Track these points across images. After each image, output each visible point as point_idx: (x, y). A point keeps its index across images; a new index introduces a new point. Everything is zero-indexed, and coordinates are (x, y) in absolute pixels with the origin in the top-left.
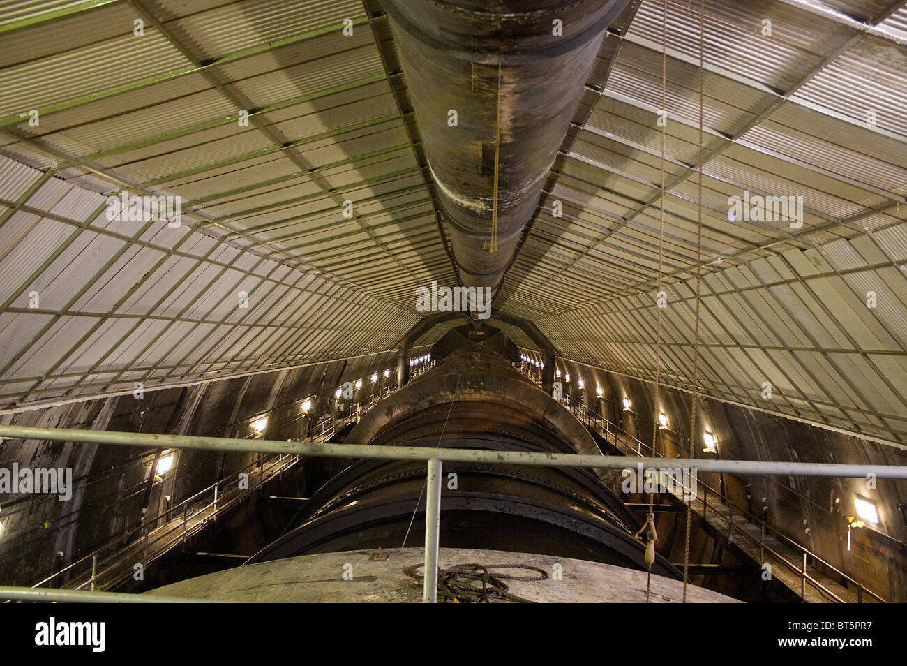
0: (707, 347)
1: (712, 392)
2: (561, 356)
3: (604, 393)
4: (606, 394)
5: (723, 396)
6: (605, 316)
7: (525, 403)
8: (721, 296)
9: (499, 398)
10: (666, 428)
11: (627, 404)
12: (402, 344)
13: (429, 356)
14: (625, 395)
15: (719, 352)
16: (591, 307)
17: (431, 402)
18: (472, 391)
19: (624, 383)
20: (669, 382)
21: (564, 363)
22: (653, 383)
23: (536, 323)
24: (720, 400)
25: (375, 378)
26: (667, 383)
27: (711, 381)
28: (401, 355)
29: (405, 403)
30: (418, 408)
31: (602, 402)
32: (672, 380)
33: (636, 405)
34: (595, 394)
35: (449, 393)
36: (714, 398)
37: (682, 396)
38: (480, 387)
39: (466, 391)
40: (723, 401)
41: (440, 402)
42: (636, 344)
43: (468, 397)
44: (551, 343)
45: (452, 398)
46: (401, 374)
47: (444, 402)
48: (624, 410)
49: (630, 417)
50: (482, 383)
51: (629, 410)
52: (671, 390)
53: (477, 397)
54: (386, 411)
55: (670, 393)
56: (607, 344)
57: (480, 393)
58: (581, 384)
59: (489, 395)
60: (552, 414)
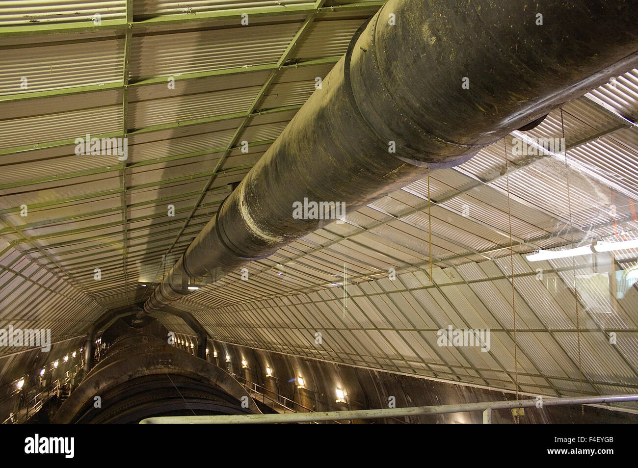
0: (350, 330)
1: (347, 361)
2: (211, 338)
3: (249, 364)
4: (250, 364)
5: (354, 363)
6: (264, 310)
7: (202, 374)
8: (371, 297)
9: (183, 371)
10: (303, 387)
11: (269, 372)
12: (90, 331)
14: (268, 365)
15: (360, 334)
16: (252, 303)
17: (130, 376)
18: (163, 366)
19: (267, 356)
20: (309, 355)
21: (213, 343)
22: (295, 356)
23: (193, 313)
24: (352, 366)
25: (66, 359)
26: (307, 356)
27: (346, 354)
28: (89, 339)
29: (110, 378)
30: (120, 381)
31: (247, 371)
32: (312, 353)
33: (276, 372)
34: (241, 365)
35: (145, 369)
36: (347, 365)
37: (318, 365)
38: (168, 363)
39: (158, 367)
40: (354, 366)
41: (137, 376)
42: (286, 330)
43: (159, 371)
44: (203, 328)
45: (147, 372)
46: (88, 355)
47: (141, 375)
48: (267, 376)
49: (271, 381)
50: (170, 360)
51: (271, 376)
52: (311, 360)
53: (166, 371)
54: (94, 385)
55: (308, 363)
56: (259, 329)
57: (169, 368)
58: (228, 358)
59: (175, 369)
60: (222, 382)
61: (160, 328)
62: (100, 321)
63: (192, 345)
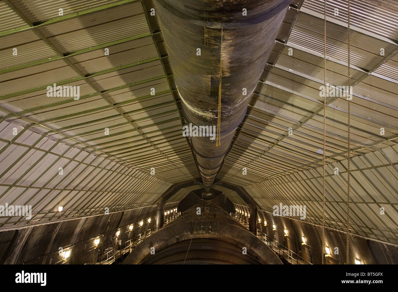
0: (355, 203)
1: (359, 233)
2: (261, 209)
3: (289, 233)
4: (290, 233)
5: (366, 235)
6: (289, 183)
7: (238, 240)
8: (363, 171)
9: (221, 237)
10: (330, 256)
11: (304, 240)
12: (159, 202)
13: (176, 209)
14: (303, 235)
15: (363, 206)
16: (280, 178)
17: (177, 239)
18: (204, 232)
19: (302, 227)
20: (331, 226)
21: (263, 213)
22: (320, 226)
23: (245, 187)
24: (365, 238)
25: (141, 223)
26: (330, 227)
27: (358, 226)
28: (159, 208)
29: (161, 240)
30: (170, 243)
31: (288, 239)
32: (333, 224)
33: (310, 241)
34: (284, 233)
35: (189, 233)
36: (361, 237)
37: (340, 235)
38: (209, 229)
39: (200, 232)
40: (366, 238)
41: (183, 239)
42: (309, 202)
43: (201, 236)
44: (254, 201)
45: (191, 236)
46: (159, 220)
47: (186, 239)
48: (302, 244)
49: (306, 249)
50: (210, 227)
51: (305, 244)
52: (333, 231)
53: (207, 236)
54: (148, 245)
55: (331, 233)
56: (290, 201)
57: (209, 233)
58: (274, 227)
59: (215, 234)
60: (255, 247)
61: (225, 200)
62: (168, 193)
63: (249, 215)
